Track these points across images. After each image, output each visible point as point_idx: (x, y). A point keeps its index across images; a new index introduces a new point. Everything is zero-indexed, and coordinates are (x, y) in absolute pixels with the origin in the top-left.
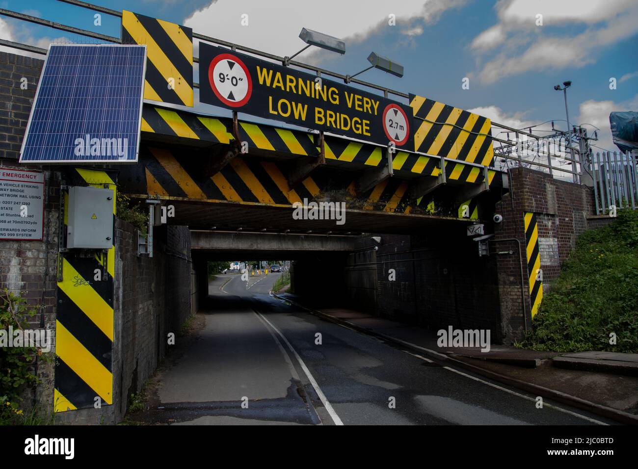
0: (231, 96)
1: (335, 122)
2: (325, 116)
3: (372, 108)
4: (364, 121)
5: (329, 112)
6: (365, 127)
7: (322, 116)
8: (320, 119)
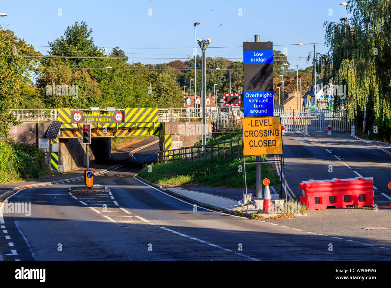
0: (77, 120)
1: (101, 120)
2: (99, 119)
3: (112, 115)
4: (109, 118)
5: (99, 118)
6: (109, 119)
7: (98, 119)
8: (97, 120)
